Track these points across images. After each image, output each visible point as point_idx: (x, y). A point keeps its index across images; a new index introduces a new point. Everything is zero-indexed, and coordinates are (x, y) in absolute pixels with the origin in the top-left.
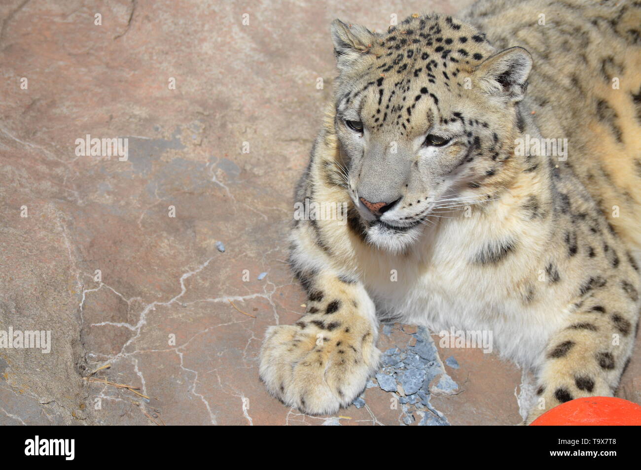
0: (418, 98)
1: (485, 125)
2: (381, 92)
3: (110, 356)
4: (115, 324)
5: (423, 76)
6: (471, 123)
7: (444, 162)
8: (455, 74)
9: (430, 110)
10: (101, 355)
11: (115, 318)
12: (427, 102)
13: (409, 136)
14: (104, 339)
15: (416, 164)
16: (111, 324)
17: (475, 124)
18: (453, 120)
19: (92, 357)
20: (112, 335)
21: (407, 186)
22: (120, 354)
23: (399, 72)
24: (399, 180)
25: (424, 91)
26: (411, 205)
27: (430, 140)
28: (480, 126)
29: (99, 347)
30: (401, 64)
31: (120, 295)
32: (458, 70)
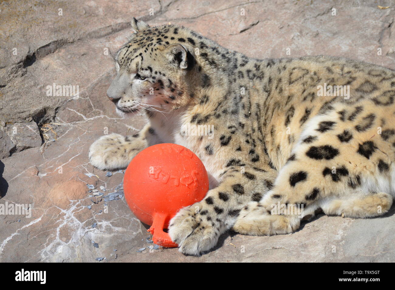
0: (137, 56)
1: (164, 75)
2: (128, 50)
3: (65, 122)
4: (77, 113)
5: (144, 49)
6: (156, 73)
7: (141, 87)
8: (155, 50)
9: (138, 62)
10: (61, 120)
11: (80, 111)
12: (139, 59)
13: (129, 72)
14: (67, 115)
15: (131, 85)
16: (76, 112)
17: (158, 74)
18: (146, 70)
19: (58, 119)
20: (72, 115)
21: (125, 93)
22: (69, 124)
23: (139, 45)
24: (121, 90)
25: (141, 54)
26: (125, 102)
27: (138, 76)
28: (162, 75)
29: (63, 117)
30: (141, 42)
31: (92, 105)
32: (157, 49)
